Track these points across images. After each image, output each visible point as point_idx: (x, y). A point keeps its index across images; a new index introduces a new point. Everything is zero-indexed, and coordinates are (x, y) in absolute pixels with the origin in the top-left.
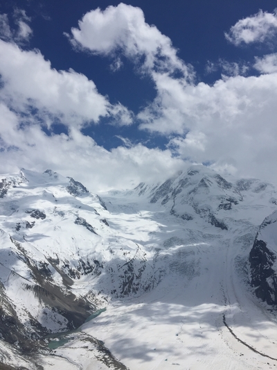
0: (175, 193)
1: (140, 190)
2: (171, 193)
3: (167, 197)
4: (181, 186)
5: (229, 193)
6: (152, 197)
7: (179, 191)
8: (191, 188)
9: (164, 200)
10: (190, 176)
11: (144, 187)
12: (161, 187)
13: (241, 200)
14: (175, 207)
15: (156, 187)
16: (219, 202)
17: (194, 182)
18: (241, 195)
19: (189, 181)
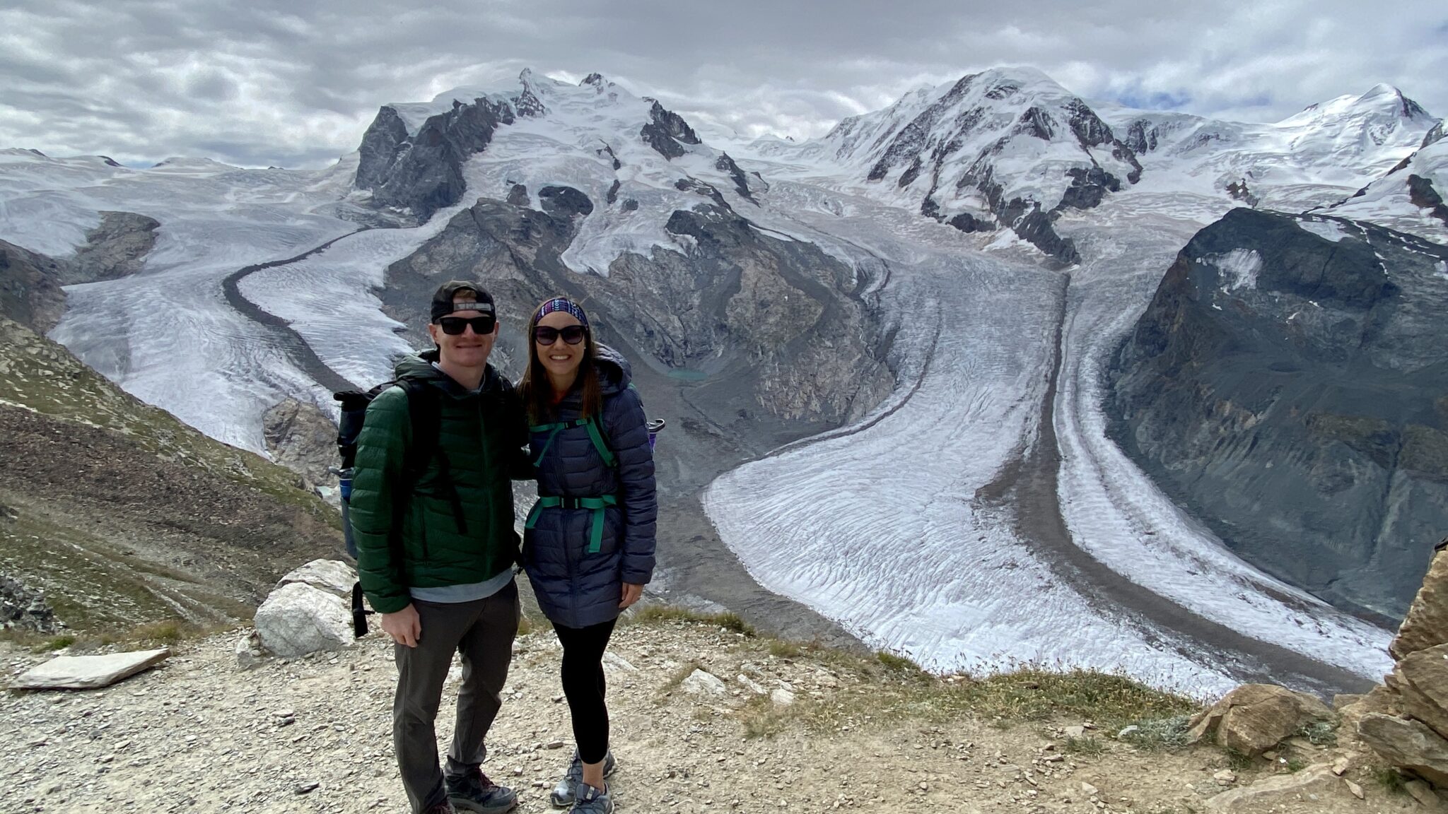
0: (941, 152)
1: (840, 140)
2: (930, 152)
3: (918, 163)
4: (962, 132)
5: (1103, 156)
6: (876, 161)
7: (953, 147)
8: (991, 137)
9: (908, 173)
10: (990, 102)
11: (853, 133)
12: (901, 133)
13: (1134, 178)
14: (937, 194)
15: (889, 132)
16: (1069, 181)
17: (1002, 120)
18: (1135, 163)
19: (988, 117)
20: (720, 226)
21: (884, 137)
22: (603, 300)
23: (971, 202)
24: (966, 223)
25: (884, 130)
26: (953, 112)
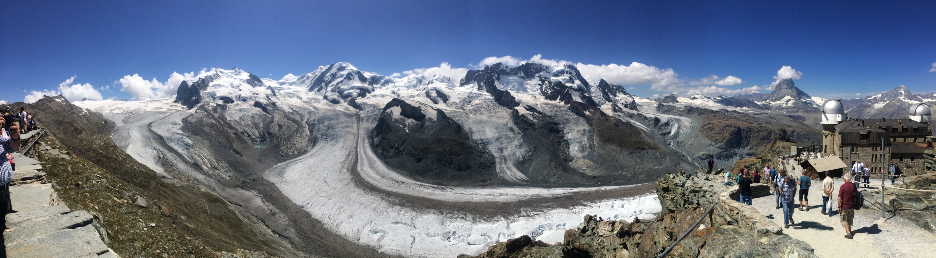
0: (327, 84)
1: (301, 81)
2: (324, 84)
3: (322, 86)
4: (332, 79)
5: (366, 85)
6: (310, 86)
7: (330, 82)
8: (339, 80)
9: (319, 89)
10: (338, 71)
12: (316, 79)
13: (373, 90)
14: (327, 94)
15: (314, 78)
16: (358, 91)
17: (342, 76)
18: (373, 87)
19: (338, 75)
20: (268, 105)
21: (313, 80)
22: (237, 127)
23: (336, 96)
24: (335, 102)
25: (313, 78)
26: (329, 74)
